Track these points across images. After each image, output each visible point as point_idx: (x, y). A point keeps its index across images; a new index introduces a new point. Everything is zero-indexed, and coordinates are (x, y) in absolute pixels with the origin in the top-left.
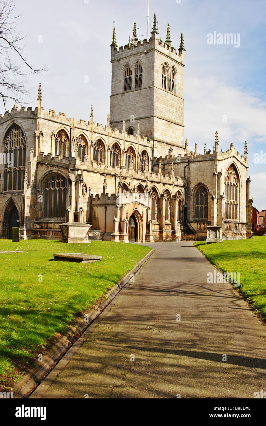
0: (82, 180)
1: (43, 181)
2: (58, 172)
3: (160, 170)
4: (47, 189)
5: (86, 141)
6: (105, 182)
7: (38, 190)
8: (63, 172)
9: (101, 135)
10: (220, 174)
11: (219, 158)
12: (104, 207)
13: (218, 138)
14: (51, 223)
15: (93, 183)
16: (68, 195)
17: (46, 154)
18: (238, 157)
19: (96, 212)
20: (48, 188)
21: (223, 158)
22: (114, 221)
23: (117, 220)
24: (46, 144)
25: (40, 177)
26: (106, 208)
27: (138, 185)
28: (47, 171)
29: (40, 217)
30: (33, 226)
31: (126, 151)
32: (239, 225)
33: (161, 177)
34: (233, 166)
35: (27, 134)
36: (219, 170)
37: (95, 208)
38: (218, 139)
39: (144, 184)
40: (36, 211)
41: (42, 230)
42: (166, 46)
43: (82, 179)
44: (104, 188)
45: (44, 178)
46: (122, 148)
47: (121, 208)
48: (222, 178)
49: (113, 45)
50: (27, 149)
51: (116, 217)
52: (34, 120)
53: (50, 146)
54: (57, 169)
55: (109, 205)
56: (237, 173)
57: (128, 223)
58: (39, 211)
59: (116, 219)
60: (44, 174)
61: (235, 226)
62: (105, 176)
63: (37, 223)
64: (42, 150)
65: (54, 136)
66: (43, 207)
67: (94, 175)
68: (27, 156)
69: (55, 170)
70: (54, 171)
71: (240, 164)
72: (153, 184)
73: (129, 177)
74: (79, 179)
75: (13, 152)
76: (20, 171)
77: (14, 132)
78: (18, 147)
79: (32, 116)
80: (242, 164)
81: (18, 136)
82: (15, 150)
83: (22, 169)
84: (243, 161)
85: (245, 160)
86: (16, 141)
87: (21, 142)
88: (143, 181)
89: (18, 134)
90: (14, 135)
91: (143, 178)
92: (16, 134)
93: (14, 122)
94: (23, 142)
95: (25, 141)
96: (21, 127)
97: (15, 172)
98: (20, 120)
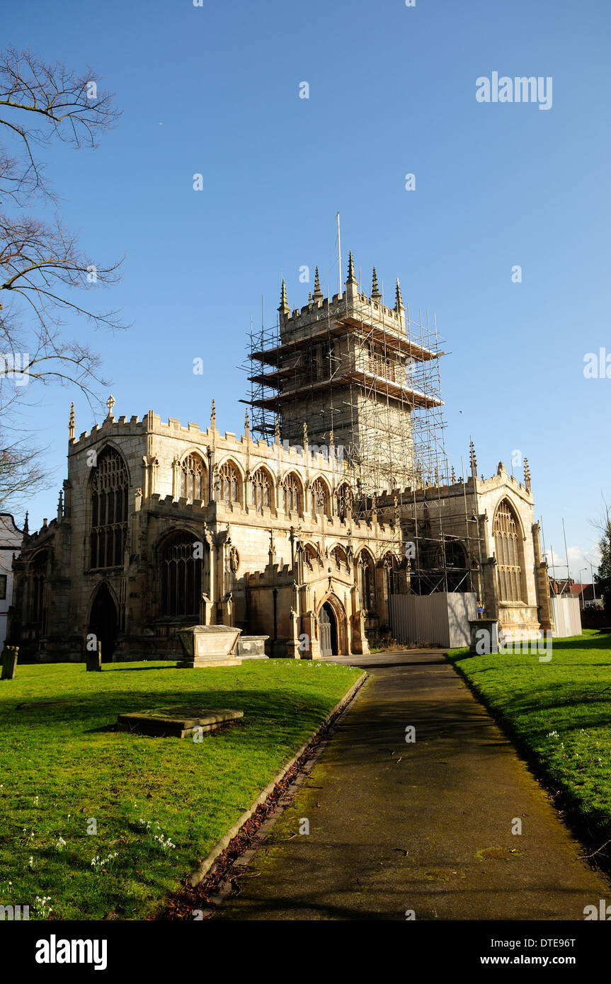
0: (229, 542)
1: (159, 547)
2: (186, 529)
3: (375, 517)
4: (167, 561)
5: (237, 472)
6: (271, 543)
7: (151, 565)
8: (193, 528)
9: (264, 460)
10: (483, 518)
11: (479, 489)
12: (271, 591)
13: (475, 454)
14: (174, 626)
15: (250, 546)
16: (203, 571)
17: (163, 497)
18: (515, 486)
19: (258, 600)
20: (167, 559)
21: (486, 490)
22: (291, 616)
23: (296, 615)
24: (163, 480)
25: (153, 538)
26: (275, 593)
27: (335, 545)
28: (165, 528)
29: (153, 615)
30: (142, 632)
31: (312, 485)
32: (526, 612)
33: (376, 530)
34: (506, 504)
35: (131, 463)
36: (481, 512)
37: (254, 593)
38: (474, 456)
39: (345, 543)
40: (147, 604)
41: (158, 639)
42: (373, 304)
43: (229, 539)
44: (270, 554)
45: (161, 540)
46: (304, 480)
47: (303, 590)
48: (489, 526)
50: (130, 491)
51: (295, 609)
52: (141, 438)
53: (171, 482)
54: (183, 523)
55: (280, 586)
56: (514, 517)
57: (318, 619)
58: (152, 603)
59: (294, 613)
60: (161, 534)
61: (521, 613)
62: (271, 532)
63: (148, 627)
64: (155, 490)
65: (179, 465)
66: (160, 595)
67: (253, 531)
68: (130, 503)
69: (179, 524)
70: (178, 528)
71: (519, 499)
72: (362, 542)
73: (317, 532)
74: (222, 539)
75: (107, 497)
76: (119, 531)
77: (108, 461)
78: (115, 488)
79: (139, 431)
80: (521, 498)
81: (116, 469)
82: (111, 494)
83: (122, 527)
84: (522, 492)
85: (527, 490)
86: (112, 477)
87: (120, 479)
88: (342, 537)
89: (116, 465)
90: (108, 466)
91: (344, 532)
92: (112, 465)
93: (109, 443)
94: (124, 478)
95: (126, 476)
96: (119, 451)
97: (110, 532)
98: (117, 440)
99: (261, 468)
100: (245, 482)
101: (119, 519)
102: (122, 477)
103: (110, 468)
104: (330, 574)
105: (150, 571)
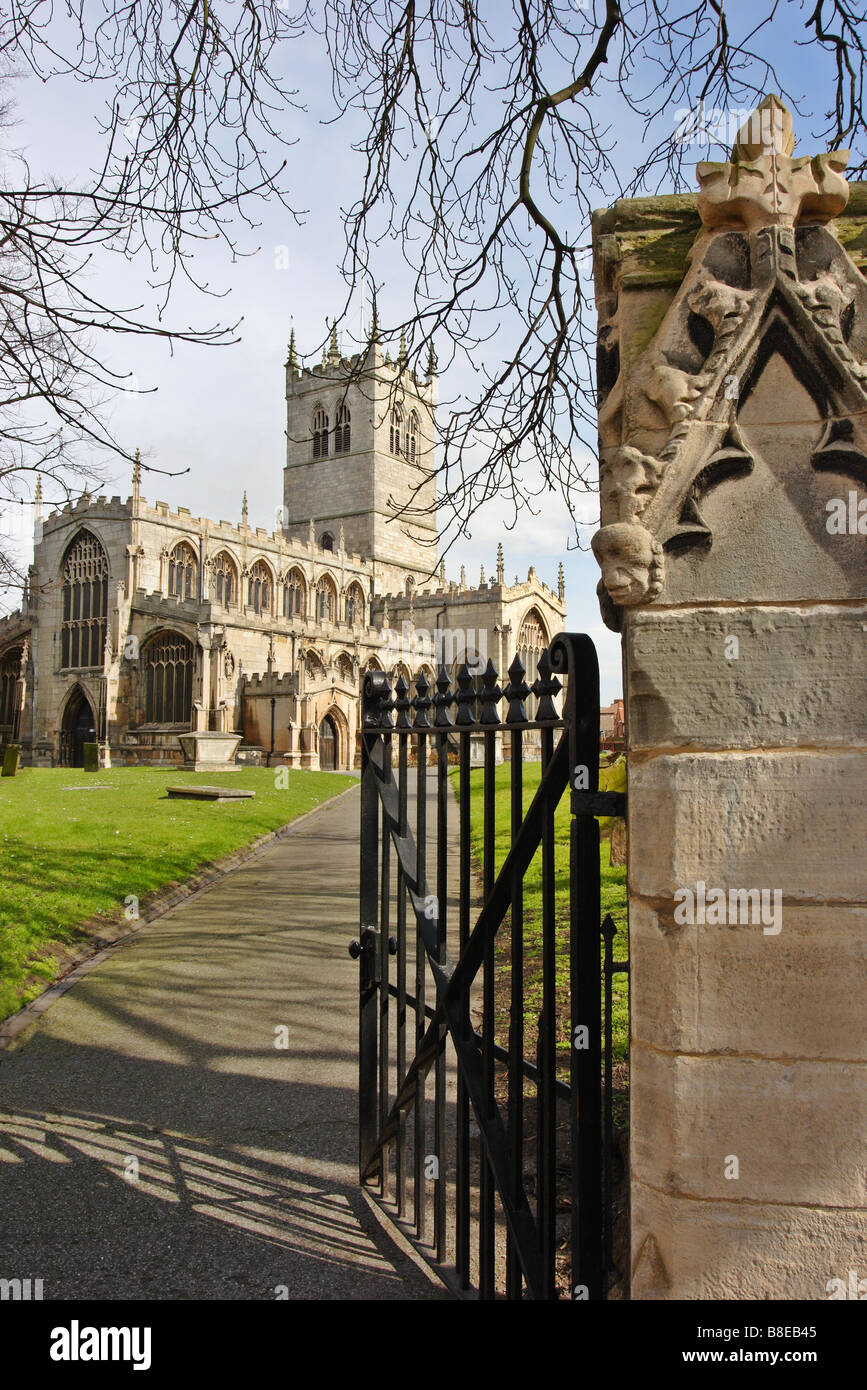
0: (224, 646)
1: (144, 648)
2: (175, 629)
3: (386, 623)
4: (152, 663)
5: (233, 564)
6: (271, 649)
7: (134, 667)
8: (185, 630)
9: (264, 552)
10: (507, 629)
11: (505, 597)
12: (269, 700)
13: (503, 557)
14: (161, 734)
15: (247, 651)
16: (195, 676)
17: (150, 592)
18: (545, 594)
19: (254, 709)
20: (153, 661)
21: (512, 598)
22: (290, 728)
23: (297, 726)
24: (149, 572)
26: (273, 702)
27: (340, 653)
28: (151, 628)
29: (137, 722)
30: (124, 740)
31: (317, 583)
34: (534, 613)
35: (111, 551)
36: (505, 622)
37: (251, 703)
38: (502, 559)
39: (351, 652)
40: (130, 710)
41: (142, 747)
42: (399, 368)
43: (225, 643)
44: (269, 660)
45: (147, 640)
46: (308, 577)
47: (304, 701)
48: (513, 637)
49: (290, 365)
50: (110, 583)
51: (294, 720)
52: (124, 524)
53: (158, 575)
54: (173, 623)
55: (279, 695)
56: (543, 628)
57: (318, 731)
58: (136, 709)
59: (293, 724)
60: (147, 634)
62: (271, 637)
63: (132, 734)
64: (142, 584)
65: (167, 555)
66: (144, 701)
67: (248, 634)
68: (110, 597)
69: (168, 625)
70: (165, 628)
71: (550, 610)
72: (371, 651)
73: (321, 638)
74: (219, 645)
75: (82, 589)
76: (95, 627)
77: (83, 547)
78: (92, 579)
79: (121, 515)
80: (552, 608)
81: (93, 556)
82: (86, 585)
83: (100, 623)
84: (554, 602)
85: (559, 600)
86: (87, 565)
87: (97, 568)
88: (350, 645)
89: (93, 552)
90: (83, 552)
91: (350, 639)
92: (88, 551)
93: (85, 526)
94: (103, 568)
95: (106, 565)
96: (98, 536)
97: (85, 628)
98: (95, 524)
99: (260, 561)
100: (241, 577)
101: (96, 614)
102: (100, 566)
103: (85, 554)
104: (333, 685)
105: (134, 674)
